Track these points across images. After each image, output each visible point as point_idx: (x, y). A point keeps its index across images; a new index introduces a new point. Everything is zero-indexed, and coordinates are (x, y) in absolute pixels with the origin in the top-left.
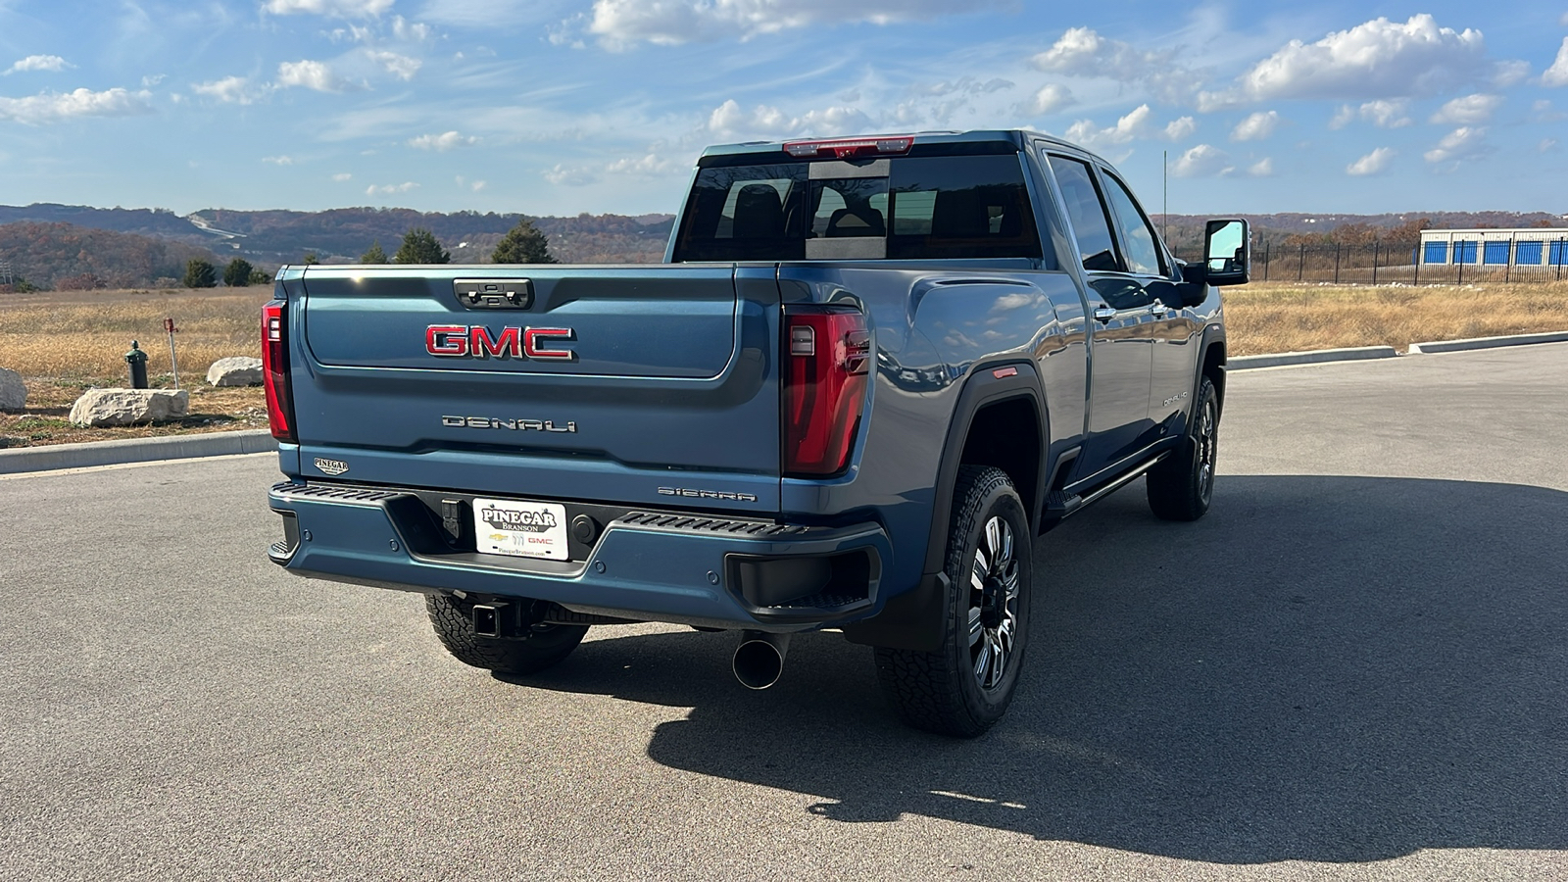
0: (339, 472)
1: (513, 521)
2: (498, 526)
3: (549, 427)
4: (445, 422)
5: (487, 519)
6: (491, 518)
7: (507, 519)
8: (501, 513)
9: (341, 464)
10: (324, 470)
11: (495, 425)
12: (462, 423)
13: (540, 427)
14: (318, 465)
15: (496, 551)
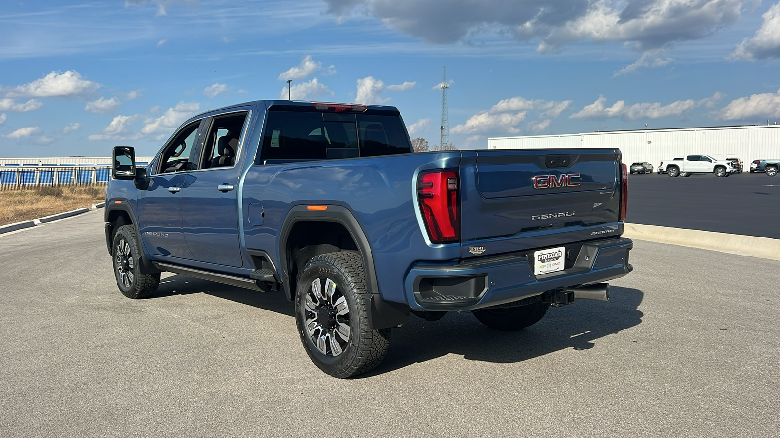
0: (481, 252)
1: (549, 258)
2: (543, 261)
3: (567, 215)
4: (533, 218)
5: (539, 260)
6: (541, 259)
7: (546, 257)
8: (545, 255)
9: (482, 248)
10: (474, 253)
11: (550, 217)
12: (539, 218)
13: (564, 215)
14: (471, 251)
15: (541, 273)
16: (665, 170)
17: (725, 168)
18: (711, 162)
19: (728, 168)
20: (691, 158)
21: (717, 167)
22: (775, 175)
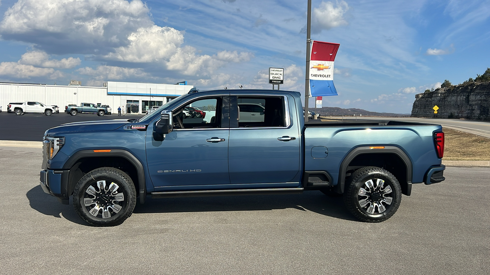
16: (13, 111)
17: (52, 111)
18: (43, 106)
19: (53, 111)
20: (30, 103)
21: (46, 110)
22: (76, 115)
